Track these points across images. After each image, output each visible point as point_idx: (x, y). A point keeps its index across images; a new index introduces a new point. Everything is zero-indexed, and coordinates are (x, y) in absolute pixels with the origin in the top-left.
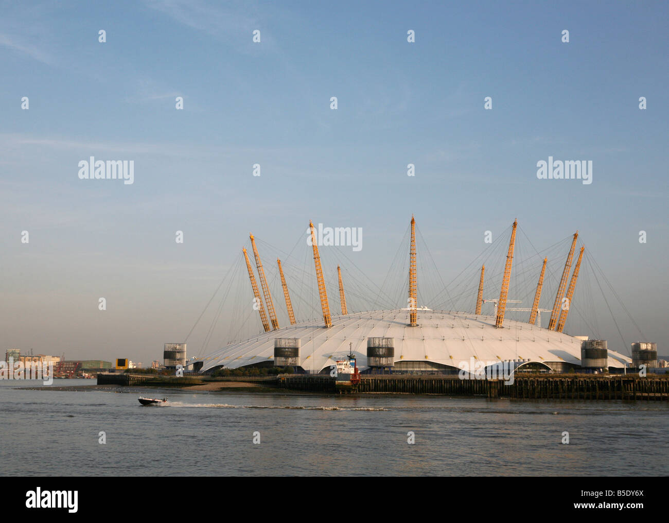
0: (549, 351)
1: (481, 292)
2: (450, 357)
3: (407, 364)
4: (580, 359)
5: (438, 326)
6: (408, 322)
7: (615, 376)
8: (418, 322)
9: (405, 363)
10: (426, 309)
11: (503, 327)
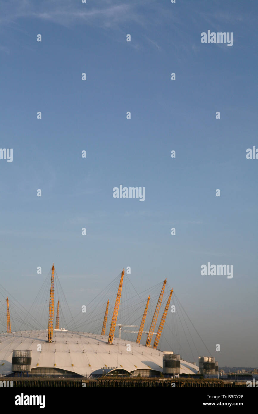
0: (142, 362)
1: (105, 319)
2: (72, 365)
3: (41, 370)
4: (162, 367)
5: (67, 342)
6: (47, 339)
7: (167, 379)
8: (53, 339)
9: (40, 369)
10: (64, 330)
11: (113, 344)
